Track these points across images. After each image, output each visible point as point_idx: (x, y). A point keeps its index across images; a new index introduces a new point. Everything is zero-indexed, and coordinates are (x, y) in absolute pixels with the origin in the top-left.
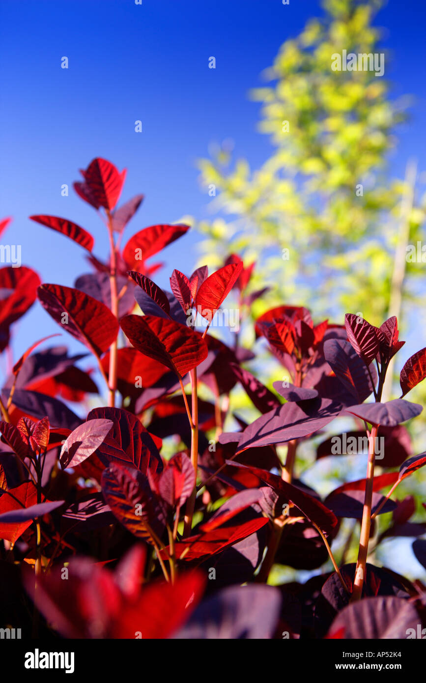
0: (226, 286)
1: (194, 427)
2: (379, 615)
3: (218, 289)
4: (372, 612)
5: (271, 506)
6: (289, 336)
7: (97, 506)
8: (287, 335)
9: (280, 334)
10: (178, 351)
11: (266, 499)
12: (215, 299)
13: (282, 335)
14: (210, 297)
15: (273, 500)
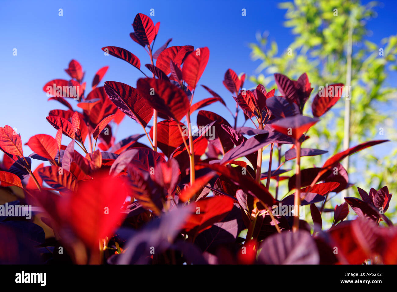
0: (199, 64)
1: (191, 154)
2: (288, 242)
3: (195, 66)
4: (284, 241)
5: (245, 203)
6: (251, 100)
7: (137, 205)
8: (249, 100)
9: (245, 100)
10: (172, 103)
11: (241, 198)
12: (194, 73)
13: (246, 100)
14: (191, 71)
15: (245, 198)
